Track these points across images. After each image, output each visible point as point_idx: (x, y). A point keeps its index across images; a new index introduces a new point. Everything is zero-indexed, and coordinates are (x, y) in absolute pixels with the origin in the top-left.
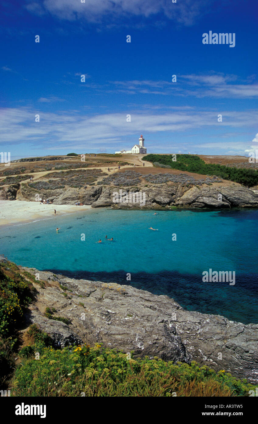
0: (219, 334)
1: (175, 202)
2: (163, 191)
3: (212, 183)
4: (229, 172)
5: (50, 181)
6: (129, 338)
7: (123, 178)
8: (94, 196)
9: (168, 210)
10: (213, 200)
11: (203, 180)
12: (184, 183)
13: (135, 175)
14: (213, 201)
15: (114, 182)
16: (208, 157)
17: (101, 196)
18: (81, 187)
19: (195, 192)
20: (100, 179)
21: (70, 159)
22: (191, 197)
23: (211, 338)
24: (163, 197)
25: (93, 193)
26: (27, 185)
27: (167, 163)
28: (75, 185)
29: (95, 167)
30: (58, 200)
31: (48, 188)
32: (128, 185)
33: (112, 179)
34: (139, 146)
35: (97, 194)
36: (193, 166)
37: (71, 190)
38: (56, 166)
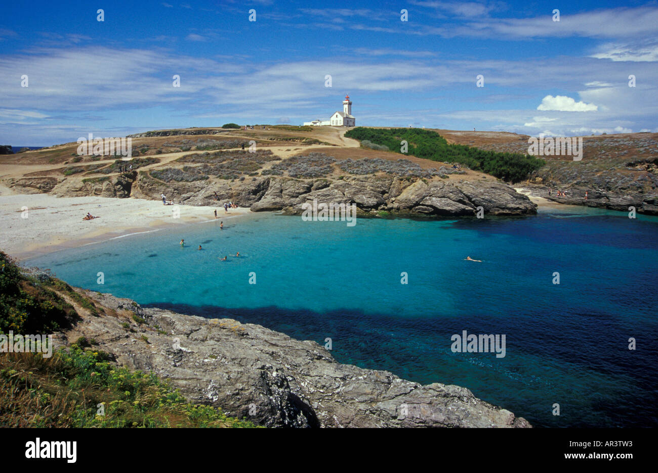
0: (368, 394)
1: (386, 205)
2: (368, 187)
3: (448, 175)
4: (483, 158)
5: (186, 169)
6: (198, 385)
7: (305, 165)
8: (255, 192)
9: (373, 217)
10: (447, 202)
11: (435, 170)
12: (403, 175)
13: (324, 160)
14: (448, 204)
15: (290, 171)
16: (453, 134)
17: (266, 193)
18: (235, 178)
19: (420, 189)
20: (267, 166)
21: (227, 133)
22: (413, 196)
23: (352, 399)
24: (367, 196)
25: (254, 188)
26: (148, 174)
27: (383, 142)
28: (225, 175)
29: (261, 146)
30: (197, 198)
31: (182, 180)
32: (312, 176)
33: (287, 166)
34: (342, 114)
35: (260, 190)
36: (424, 147)
37: (219, 182)
38: (199, 145)
